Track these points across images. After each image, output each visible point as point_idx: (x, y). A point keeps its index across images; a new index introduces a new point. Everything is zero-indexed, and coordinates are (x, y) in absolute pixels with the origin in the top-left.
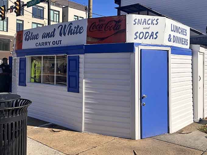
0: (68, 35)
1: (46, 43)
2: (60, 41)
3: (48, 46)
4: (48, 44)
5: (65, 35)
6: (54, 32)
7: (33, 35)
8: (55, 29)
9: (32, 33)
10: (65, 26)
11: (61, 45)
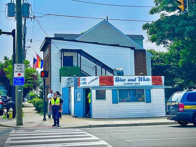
0: (143, 81)
1: (131, 84)
2: (139, 83)
3: (132, 85)
4: (132, 84)
5: (141, 81)
6: (135, 79)
7: (122, 80)
8: (136, 78)
9: (121, 78)
10: (141, 77)
11: (139, 85)
